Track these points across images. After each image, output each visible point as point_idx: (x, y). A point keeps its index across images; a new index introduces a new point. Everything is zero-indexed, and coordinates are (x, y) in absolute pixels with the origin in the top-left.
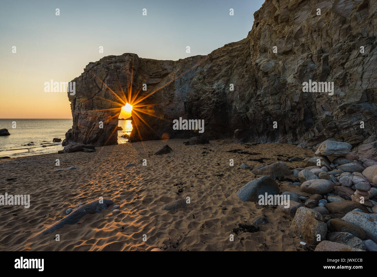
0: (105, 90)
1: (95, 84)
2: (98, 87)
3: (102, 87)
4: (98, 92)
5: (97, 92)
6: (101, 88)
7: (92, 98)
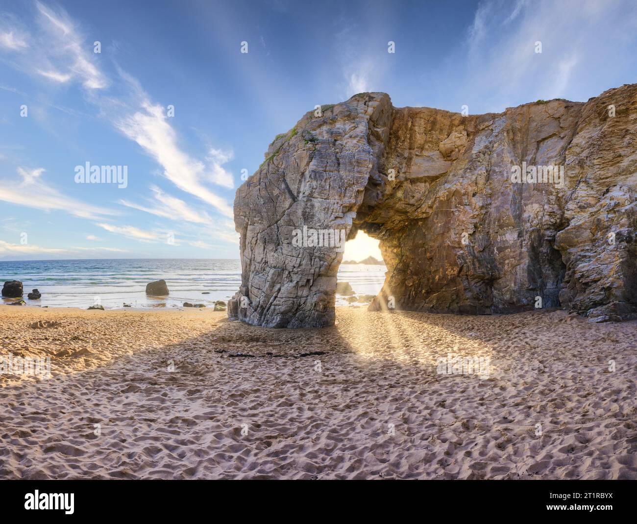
0: (305, 199)
1: (283, 186)
2: (290, 192)
3: (299, 192)
4: (291, 206)
5: (287, 206)
6: (296, 194)
7: (276, 222)
